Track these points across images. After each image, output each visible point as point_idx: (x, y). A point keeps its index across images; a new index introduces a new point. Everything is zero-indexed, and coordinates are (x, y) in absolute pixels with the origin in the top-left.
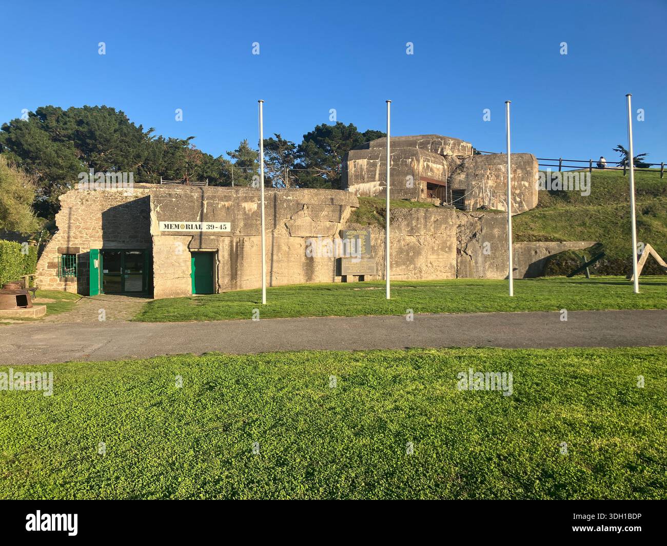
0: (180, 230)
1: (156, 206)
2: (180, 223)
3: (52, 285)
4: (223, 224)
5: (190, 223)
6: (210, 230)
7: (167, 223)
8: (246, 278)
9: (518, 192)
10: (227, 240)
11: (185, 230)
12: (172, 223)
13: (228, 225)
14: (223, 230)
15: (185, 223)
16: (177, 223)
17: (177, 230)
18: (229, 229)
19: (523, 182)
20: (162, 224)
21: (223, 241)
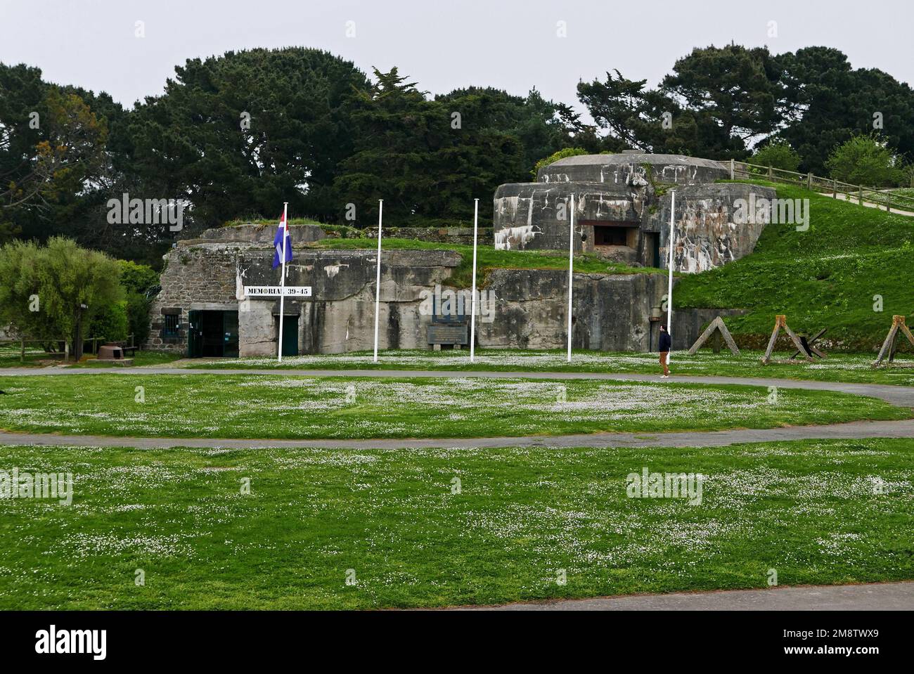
0: (263, 294)
1: (241, 271)
2: (263, 288)
3: (156, 346)
4: (304, 288)
5: (273, 288)
6: (292, 295)
7: (251, 287)
8: (326, 344)
9: (723, 237)
10: (309, 305)
11: (268, 294)
12: (256, 287)
13: (309, 289)
14: (304, 295)
15: (268, 288)
16: (260, 288)
17: (260, 294)
18: (310, 294)
19: (729, 224)
20: (247, 288)
21: (305, 306)
